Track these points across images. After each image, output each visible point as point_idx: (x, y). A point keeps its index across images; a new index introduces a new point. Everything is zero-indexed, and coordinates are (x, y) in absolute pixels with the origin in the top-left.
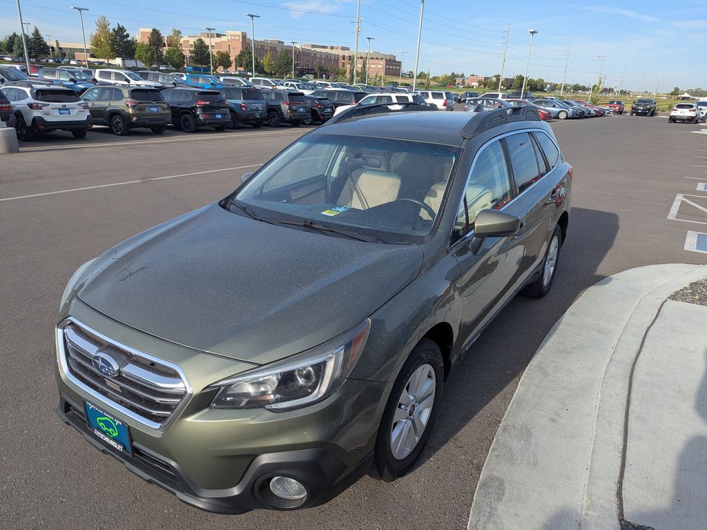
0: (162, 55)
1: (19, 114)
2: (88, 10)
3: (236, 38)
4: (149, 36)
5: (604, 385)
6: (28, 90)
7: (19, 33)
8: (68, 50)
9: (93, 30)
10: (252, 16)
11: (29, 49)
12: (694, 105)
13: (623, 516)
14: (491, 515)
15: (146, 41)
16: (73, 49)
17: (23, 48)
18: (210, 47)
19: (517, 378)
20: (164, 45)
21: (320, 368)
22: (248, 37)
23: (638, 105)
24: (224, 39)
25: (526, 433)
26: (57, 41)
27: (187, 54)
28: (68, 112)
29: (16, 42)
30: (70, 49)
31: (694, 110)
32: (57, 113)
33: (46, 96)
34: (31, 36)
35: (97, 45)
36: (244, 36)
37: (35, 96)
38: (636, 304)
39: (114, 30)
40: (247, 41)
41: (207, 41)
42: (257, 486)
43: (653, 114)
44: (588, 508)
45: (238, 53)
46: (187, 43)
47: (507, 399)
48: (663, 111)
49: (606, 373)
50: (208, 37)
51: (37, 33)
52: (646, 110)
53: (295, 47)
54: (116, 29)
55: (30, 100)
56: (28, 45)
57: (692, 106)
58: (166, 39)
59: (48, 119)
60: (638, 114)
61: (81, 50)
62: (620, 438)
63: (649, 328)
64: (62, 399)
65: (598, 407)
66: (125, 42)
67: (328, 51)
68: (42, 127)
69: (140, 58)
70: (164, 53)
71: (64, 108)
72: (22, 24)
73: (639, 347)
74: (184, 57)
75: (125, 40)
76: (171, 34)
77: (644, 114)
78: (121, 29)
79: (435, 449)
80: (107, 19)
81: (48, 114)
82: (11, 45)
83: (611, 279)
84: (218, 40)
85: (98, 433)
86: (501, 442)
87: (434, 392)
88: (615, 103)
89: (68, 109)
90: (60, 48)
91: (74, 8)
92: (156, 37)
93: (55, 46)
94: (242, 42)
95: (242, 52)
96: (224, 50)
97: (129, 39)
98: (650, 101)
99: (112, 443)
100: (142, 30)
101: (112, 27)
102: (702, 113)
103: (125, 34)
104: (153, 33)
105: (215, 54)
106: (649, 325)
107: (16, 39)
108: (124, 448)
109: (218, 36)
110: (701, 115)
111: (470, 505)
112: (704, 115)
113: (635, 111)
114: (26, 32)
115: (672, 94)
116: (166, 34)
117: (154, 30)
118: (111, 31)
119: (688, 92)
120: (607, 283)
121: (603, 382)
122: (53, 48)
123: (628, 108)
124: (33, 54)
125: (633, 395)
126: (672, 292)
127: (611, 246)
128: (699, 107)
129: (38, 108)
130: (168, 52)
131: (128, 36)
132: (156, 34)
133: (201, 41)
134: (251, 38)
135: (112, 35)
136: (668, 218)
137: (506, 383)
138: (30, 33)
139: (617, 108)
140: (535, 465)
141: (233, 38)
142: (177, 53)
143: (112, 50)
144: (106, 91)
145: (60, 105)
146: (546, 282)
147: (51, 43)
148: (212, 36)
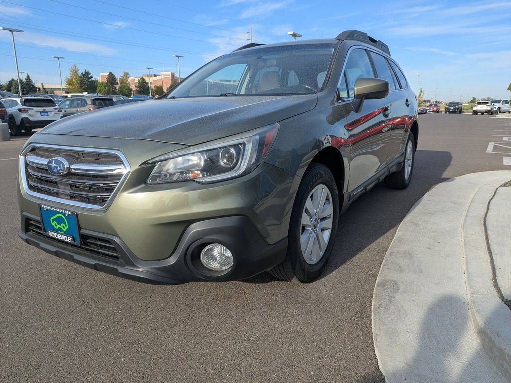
0: (116, 89)
1: (12, 118)
2: (64, 58)
3: (167, 77)
4: (107, 77)
5: (465, 228)
6: (18, 100)
7: (16, 78)
8: (50, 90)
9: (68, 75)
10: (178, 57)
11: (23, 88)
12: (489, 102)
13: (503, 297)
14: (390, 301)
15: (105, 81)
16: (53, 88)
17: (18, 88)
18: (149, 83)
19: (395, 229)
20: (117, 84)
21: (239, 148)
22: (175, 76)
23: (449, 106)
24: (158, 77)
25: (409, 255)
26: (42, 84)
27: (134, 89)
28: (47, 114)
29: (14, 84)
30: (51, 89)
31: (489, 106)
32: (39, 115)
33: (31, 103)
34: (24, 80)
35: (70, 84)
36: (173, 75)
37: (23, 102)
38: (477, 189)
39: (82, 74)
40: (175, 79)
41: (147, 80)
42: (189, 255)
43: (460, 112)
44: (472, 293)
45: (169, 86)
46: (133, 81)
47: (389, 240)
48: (467, 110)
49: (464, 223)
50: (148, 77)
51: (28, 78)
52: (455, 109)
53: (209, 82)
54: (84, 73)
55: (20, 106)
56: (22, 86)
57: (487, 103)
58: (119, 79)
59: (32, 119)
60: (450, 112)
61: (59, 89)
62: (487, 256)
63: (490, 201)
64: (23, 216)
65: (463, 240)
66: (90, 82)
67: (232, 83)
68: (28, 125)
69: (100, 92)
70: (118, 88)
71: (44, 111)
72: (18, 72)
73: (486, 210)
74: (131, 90)
75: (90, 80)
76: (122, 75)
77: (454, 112)
78: (87, 73)
79: (336, 267)
80: (77, 67)
81: (32, 115)
82: (11, 87)
83: (454, 179)
84: (155, 78)
85: (51, 234)
86: (390, 261)
87: (332, 216)
88: (433, 105)
89: (47, 112)
90: (45, 89)
91: (55, 57)
92: (112, 78)
93: (41, 87)
94: (172, 79)
95: (171, 85)
96: (158, 85)
97: (93, 79)
98: (457, 103)
99: (64, 238)
100: (102, 74)
101: (81, 71)
102: (495, 108)
103: (90, 76)
104: (109, 75)
105: (153, 88)
106: (490, 199)
107: (14, 82)
108: (74, 239)
109: (155, 76)
110: (494, 109)
111: (372, 297)
112: (496, 109)
113: (447, 110)
114: (21, 78)
115: (471, 102)
116: (118, 77)
117: (110, 73)
118: (80, 75)
119: (481, 100)
120: (452, 181)
121: (463, 227)
122: (39, 89)
123: (442, 109)
124: (26, 92)
125: (489, 233)
126: (502, 183)
127: (449, 165)
128: (492, 104)
129: (25, 111)
130: (120, 87)
131: (92, 77)
132: (111, 76)
133: (142, 79)
134: (178, 77)
135: (81, 77)
136: (487, 152)
137: (387, 231)
138: (24, 78)
139: (435, 109)
140: (421, 272)
141: (165, 77)
142: (126, 88)
143: (81, 87)
144: (75, 101)
145: (41, 109)
146: (406, 176)
147: (38, 85)
148: (151, 76)
